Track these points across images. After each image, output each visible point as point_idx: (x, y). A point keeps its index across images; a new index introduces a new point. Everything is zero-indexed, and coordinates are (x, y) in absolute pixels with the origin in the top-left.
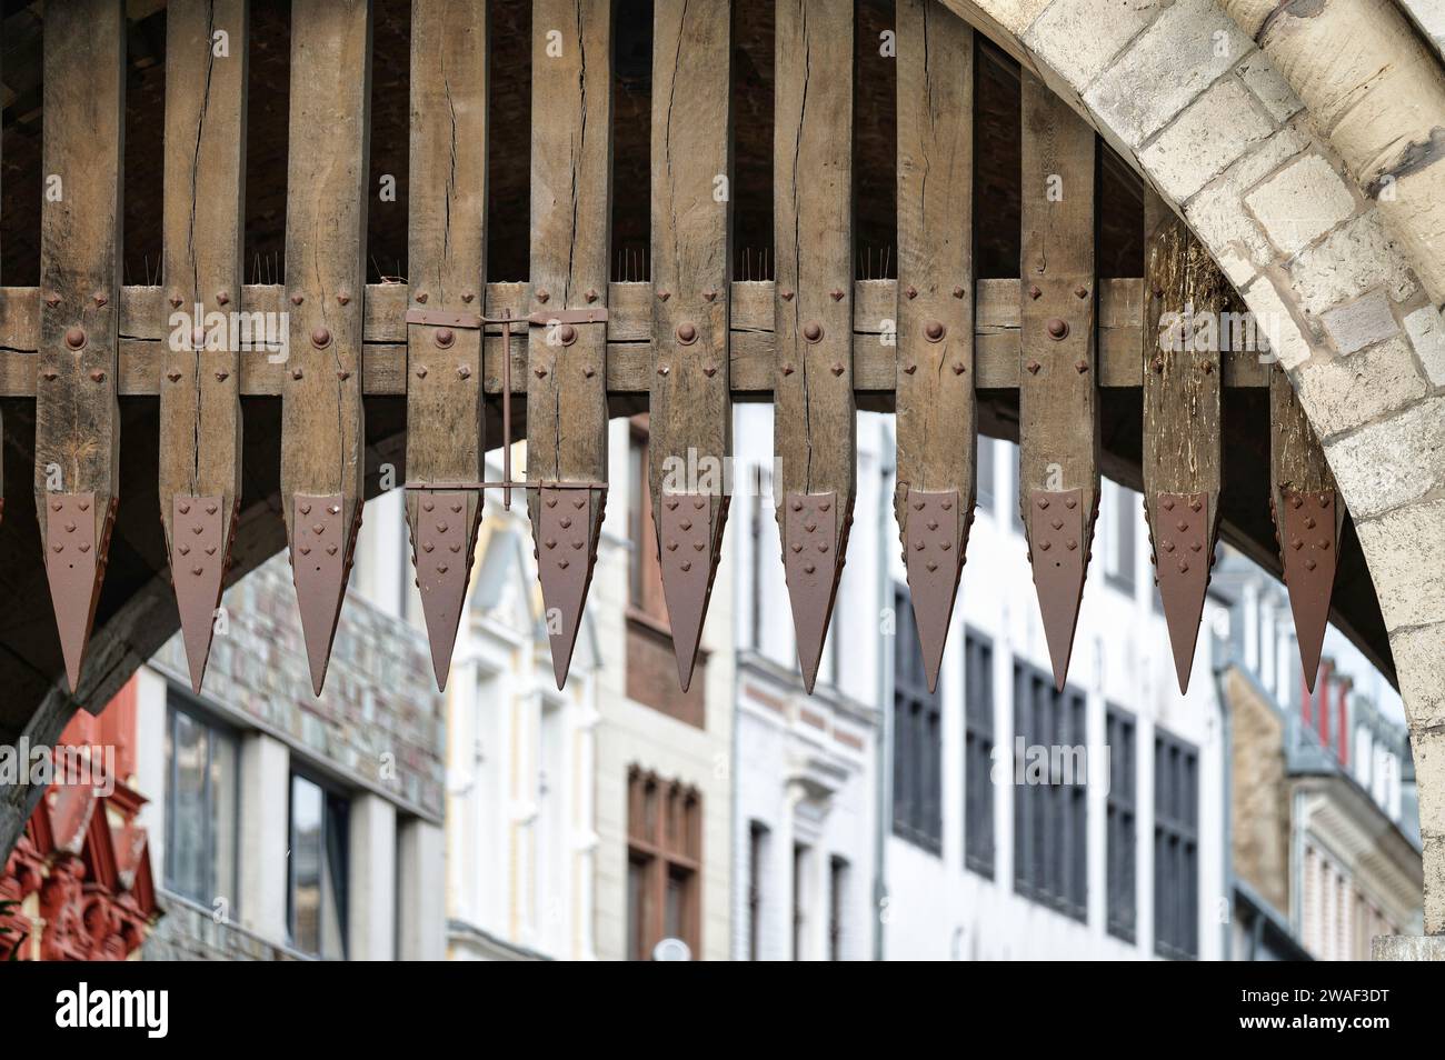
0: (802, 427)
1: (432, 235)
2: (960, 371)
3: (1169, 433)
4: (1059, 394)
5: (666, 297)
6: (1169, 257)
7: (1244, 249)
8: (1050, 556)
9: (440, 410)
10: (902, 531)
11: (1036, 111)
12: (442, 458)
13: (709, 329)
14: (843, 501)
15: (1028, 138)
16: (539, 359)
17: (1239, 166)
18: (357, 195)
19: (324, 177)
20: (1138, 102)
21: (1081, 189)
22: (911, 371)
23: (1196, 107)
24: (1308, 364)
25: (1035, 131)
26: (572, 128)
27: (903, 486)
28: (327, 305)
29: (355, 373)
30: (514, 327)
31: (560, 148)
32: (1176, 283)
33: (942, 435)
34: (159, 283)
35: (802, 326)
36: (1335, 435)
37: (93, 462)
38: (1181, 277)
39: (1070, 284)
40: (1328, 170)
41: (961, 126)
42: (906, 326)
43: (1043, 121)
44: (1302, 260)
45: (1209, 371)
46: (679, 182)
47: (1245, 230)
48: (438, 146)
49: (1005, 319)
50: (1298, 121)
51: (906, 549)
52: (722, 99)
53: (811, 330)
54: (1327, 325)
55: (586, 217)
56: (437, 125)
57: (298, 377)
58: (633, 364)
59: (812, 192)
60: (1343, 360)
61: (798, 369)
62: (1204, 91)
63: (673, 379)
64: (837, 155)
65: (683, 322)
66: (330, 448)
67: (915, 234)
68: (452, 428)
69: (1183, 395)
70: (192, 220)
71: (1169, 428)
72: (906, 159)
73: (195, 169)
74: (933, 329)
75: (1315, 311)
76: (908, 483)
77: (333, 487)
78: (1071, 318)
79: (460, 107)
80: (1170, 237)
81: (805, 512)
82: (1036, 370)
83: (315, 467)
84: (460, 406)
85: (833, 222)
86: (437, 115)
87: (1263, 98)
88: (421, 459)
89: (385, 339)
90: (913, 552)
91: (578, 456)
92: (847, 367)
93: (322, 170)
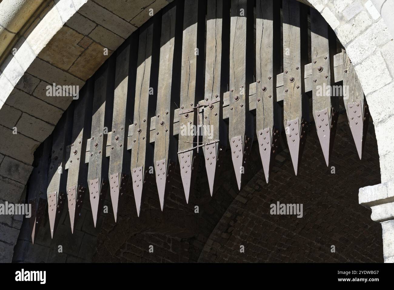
0: (262, 113)
1: (185, 93)
2: (298, 88)
5: (233, 91)
8: (322, 129)
14: (272, 129)
16: (206, 115)
18: (170, 89)
22: (287, 91)
24: (339, 26)
26: (214, 58)
27: (285, 121)
28: (164, 115)
29: (169, 130)
31: (211, 63)
33: (294, 105)
36: (347, 43)
37: (119, 165)
39: (323, 57)
42: (285, 81)
46: (235, 63)
48: (187, 72)
52: (245, 41)
53: (264, 89)
54: (344, 14)
55: (216, 78)
56: (187, 68)
57: (158, 134)
59: (264, 55)
60: (348, 22)
61: (261, 99)
64: (270, 44)
66: (163, 149)
67: (287, 57)
69: (353, 77)
70: (140, 105)
71: (349, 86)
72: (285, 40)
73: (141, 93)
74: (291, 79)
75: (340, 11)
76: (287, 120)
77: (164, 158)
78: (323, 65)
79: (191, 62)
81: (263, 134)
82: (316, 81)
83: (160, 154)
85: (269, 61)
86: (187, 66)
88: (181, 146)
90: (289, 138)
91: (214, 135)
92: (272, 95)
93: (164, 85)
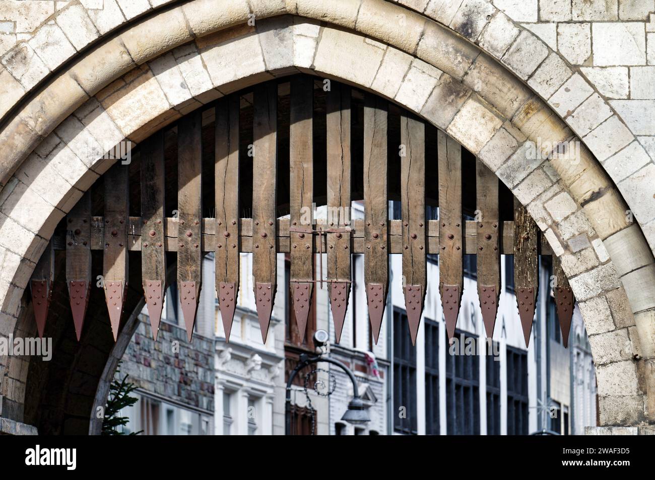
0: (411, 265)
1: (297, 204)
2: (458, 249)
3: (522, 269)
4: (489, 257)
5: (369, 225)
6: (521, 215)
7: (544, 220)
8: (487, 306)
9: (300, 258)
10: (442, 297)
11: (481, 170)
12: (301, 272)
13: (382, 235)
14: (423, 288)
15: (478, 178)
16: (330, 243)
17: (542, 195)
18: (274, 192)
19: (264, 186)
20: (512, 175)
21: (495, 194)
22: (444, 248)
23: (529, 177)
24: (563, 255)
25: (480, 176)
26: (339, 173)
27: (442, 284)
28: (265, 225)
29: (274, 246)
30: (323, 233)
31: (336, 178)
32: (524, 223)
33: (453, 268)
34: (214, 217)
35: (410, 234)
36: (572, 276)
37: (195, 272)
38: (525, 222)
39: (491, 223)
40: (569, 197)
41: (458, 174)
42: (442, 235)
43: (482, 173)
44: (561, 224)
45: (534, 250)
46: (372, 189)
47: (544, 214)
48: (299, 177)
49: (472, 233)
50: (560, 182)
51: (443, 303)
52: (385, 165)
53: (413, 236)
54: (569, 243)
55: (344, 200)
56: (298, 171)
58: (359, 245)
59: (412, 194)
60: (574, 254)
61: (409, 247)
62: (532, 172)
63: (371, 250)
64: (420, 182)
65: (374, 232)
66: (267, 269)
67: (444, 207)
68: (304, 263)
69: (526, 257)
70: (224, 199)
71: (522, 267)
72: (442, 184)
73: (225, 183)
74: (450, 236)
75: (565, 239)
76: (443, 283)
77: (268, 281)
78: (492, 234)
79: (305, 166)
80: (521, 209)
81: (412, 291)
82: (481, 249)
83: (263, 275)
84: (306, 257)
85: (419, 203)
86: (298, 168)
87: (549, 175)
89: (283, 235)
90: (445, 304)
91: (343, 273)
92: (424, 247)
93: (263, 184)
